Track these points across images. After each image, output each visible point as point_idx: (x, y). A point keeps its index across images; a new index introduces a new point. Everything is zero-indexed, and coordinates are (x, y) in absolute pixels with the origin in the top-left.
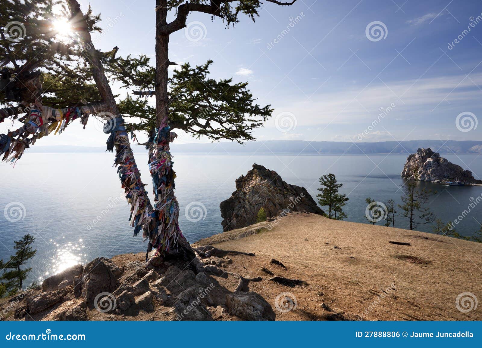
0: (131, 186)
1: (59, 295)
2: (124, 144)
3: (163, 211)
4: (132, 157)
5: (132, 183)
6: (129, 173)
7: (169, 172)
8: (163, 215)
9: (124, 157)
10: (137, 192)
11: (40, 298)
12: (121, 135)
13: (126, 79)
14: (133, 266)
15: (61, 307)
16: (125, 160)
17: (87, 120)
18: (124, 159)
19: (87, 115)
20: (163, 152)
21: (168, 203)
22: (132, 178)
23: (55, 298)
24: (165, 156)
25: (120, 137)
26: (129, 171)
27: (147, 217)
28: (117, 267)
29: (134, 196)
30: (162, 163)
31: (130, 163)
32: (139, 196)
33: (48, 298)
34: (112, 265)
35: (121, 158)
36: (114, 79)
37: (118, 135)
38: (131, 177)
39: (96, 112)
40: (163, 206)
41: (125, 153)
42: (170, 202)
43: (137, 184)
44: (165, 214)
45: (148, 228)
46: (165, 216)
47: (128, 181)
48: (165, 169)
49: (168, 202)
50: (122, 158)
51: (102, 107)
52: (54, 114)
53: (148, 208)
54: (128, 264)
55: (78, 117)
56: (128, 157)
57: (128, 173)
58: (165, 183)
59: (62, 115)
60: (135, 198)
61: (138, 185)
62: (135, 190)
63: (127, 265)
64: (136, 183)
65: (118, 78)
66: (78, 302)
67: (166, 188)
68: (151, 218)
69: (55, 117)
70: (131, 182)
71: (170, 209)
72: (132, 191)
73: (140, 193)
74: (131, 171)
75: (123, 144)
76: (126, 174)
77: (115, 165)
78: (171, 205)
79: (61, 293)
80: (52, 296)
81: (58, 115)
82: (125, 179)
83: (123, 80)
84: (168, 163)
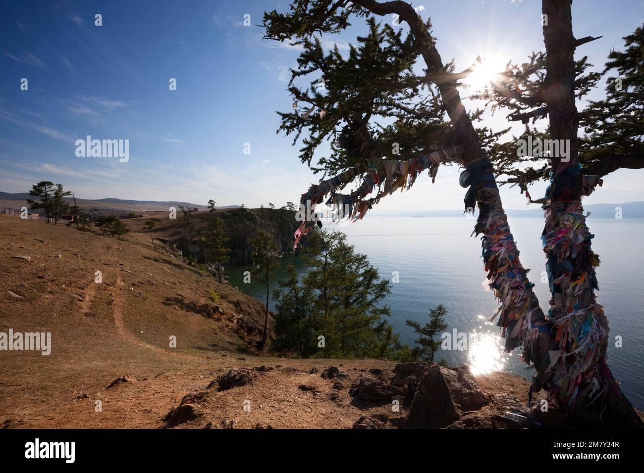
0: (500, 270)
1: (388, 391)
2: (490, 202)
3: (565, 326)
4: (502, 222)
5: (502, 266)
6: (497, 249)
7: (578, 254)
8: (564, 334)
9: (489, 221)
10: (511, 281)
11: (369, 383)
12: (485, 188)
13: (513, 101)
14: (505, 401)
15: (384, 407)
16: (490, 227)
17: (437, 171)
18: (488, 226)
19: (436, 163)
20: (564, 214)
21: (577, 314)
22: (500, 257)
23: (383, 393)
24: (565, 223)
25: (484, 192)
26: (497, 244)
27: (530, 327)
28: (479, 390)
29: (504, 287)
30: (560, 236)
31: (500, 233)
32: (512, 288)
33: (376, 388)
34: (472, 384)
35: (484, 223)
36: (494, 107)
37: (481, 187)
38: (499, 255)
39: (448, 158)
40: (566, 317)
41: (490, 216)
42: (581, 312)
43: (510, 269)
44: (568, 333)
45: (532, 349)
46: (568, 338)
47: (494, 260)
48: (570, 248)
49: (576, 311)
50: (486, 224)
51: (457, 149)
52: (398, 168)
53: (531, 313)
54: (499, 395)
55: (425, 169)
56: (495, 223)
57: (495, 248)
58: (570, 274)
59: (407, 168)
60: (506, 291)
61: (512, 269)
62: (506, 278)
63: (497, 395)
64: (509, 266)
65: (500, 104)
66: (403, 413)
67: (573, 284)
68: (537, 334)
69: (400, 171)
70: (499, 263)
71: (581, 329)
72: (501, 278)
73: (514, 283)
74: (501, 245)
75: (487, 202)
76: (491, 249)
77: (475, 233)
78: (586, 320)
79: (391, 391)
80: (382, 388)
81: (402, 169)
82: (489, 257)
83: (508, 104)
84: (576, 236)
